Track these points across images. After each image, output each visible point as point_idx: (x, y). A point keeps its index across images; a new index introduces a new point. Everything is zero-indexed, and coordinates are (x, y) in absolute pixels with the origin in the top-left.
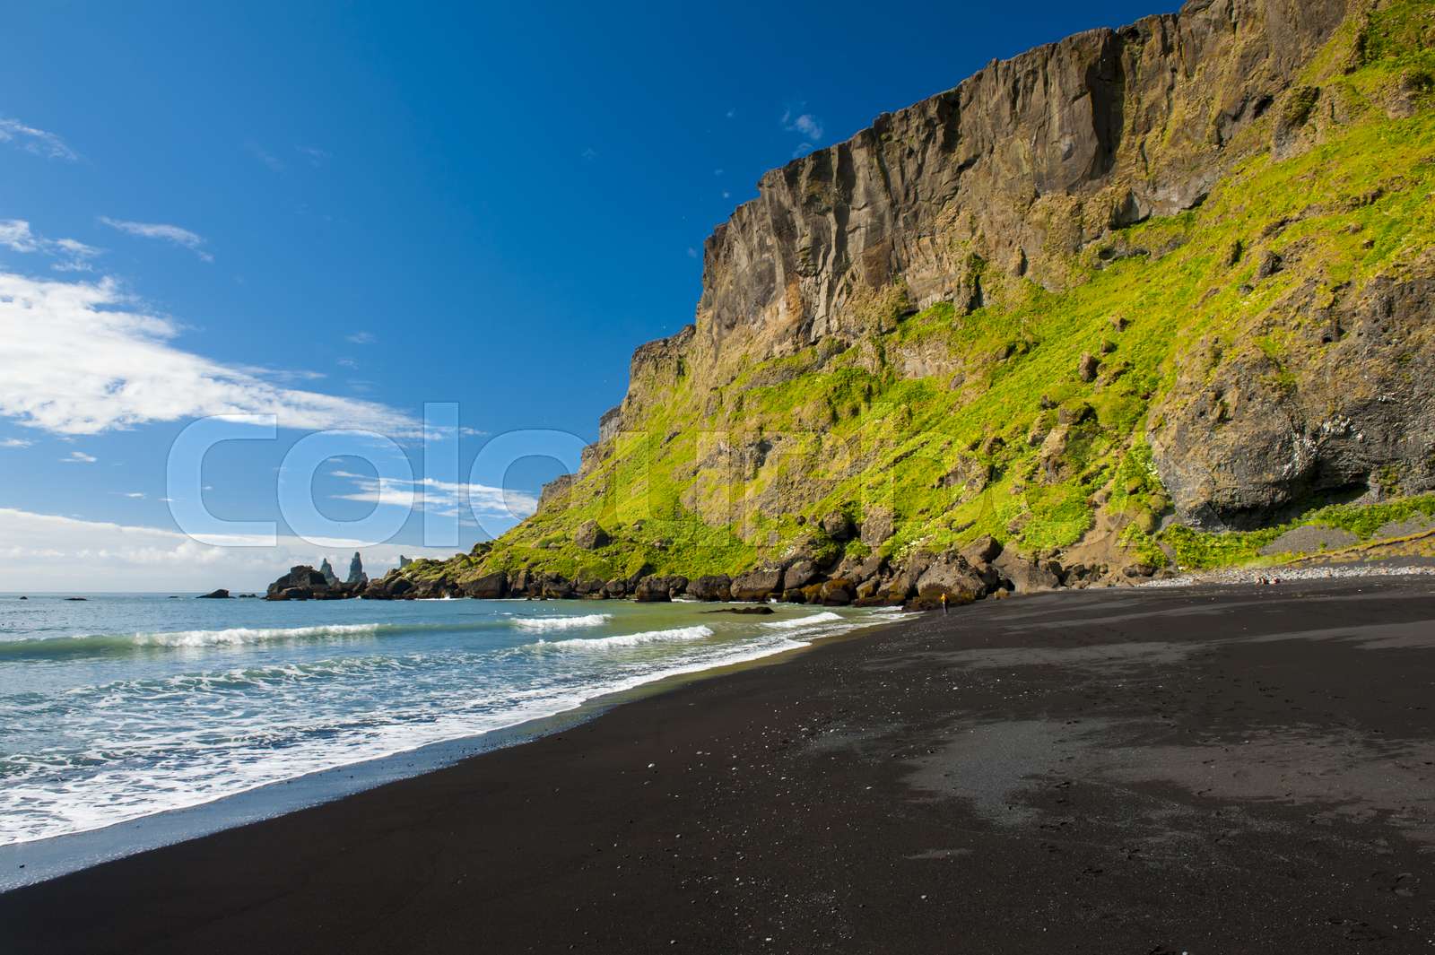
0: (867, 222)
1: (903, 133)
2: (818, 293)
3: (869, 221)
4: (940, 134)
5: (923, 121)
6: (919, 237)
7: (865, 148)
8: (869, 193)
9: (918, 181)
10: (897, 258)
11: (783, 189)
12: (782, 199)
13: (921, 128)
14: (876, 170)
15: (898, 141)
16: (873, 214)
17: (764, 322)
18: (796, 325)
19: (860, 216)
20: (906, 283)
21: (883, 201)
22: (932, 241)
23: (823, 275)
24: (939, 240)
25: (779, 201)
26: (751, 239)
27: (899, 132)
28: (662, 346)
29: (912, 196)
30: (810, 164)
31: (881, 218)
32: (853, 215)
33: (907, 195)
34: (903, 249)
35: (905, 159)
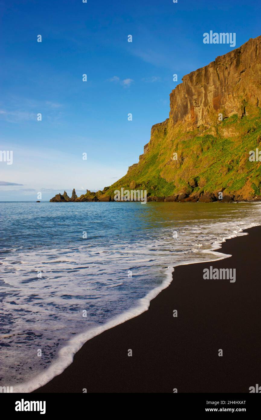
0: (213, 90)
1: (224, 62)
2: (200, 112)
3: (214, 90)
4: (235, 62)
5: (230, 58)
6: (229, 94)
7: (213, 68)
8: (214, 81)
9: (229, 77)
10: (222, 101)
11: (189, 81)
12: (189, 84)
13: (229, 61)
14: (216, 74)
15: (223, 65)
16: (215, 87)
17: (185, 121)
18: (193, 122)
19: (211, 88)
20: (225, 109)
21: (218, 83)
22: (233, 95)
23: (201, 107)
24: (235, 95)
25: (188, 84)
26: (181, 95)
27: (223, 62)
28: (160, 125)
29: (227, 82)
30: (196, 73)
31: (218, 88)
32: (209, 88)
33: (225, 81)
34: (224, 98)
35: (224, 70)
